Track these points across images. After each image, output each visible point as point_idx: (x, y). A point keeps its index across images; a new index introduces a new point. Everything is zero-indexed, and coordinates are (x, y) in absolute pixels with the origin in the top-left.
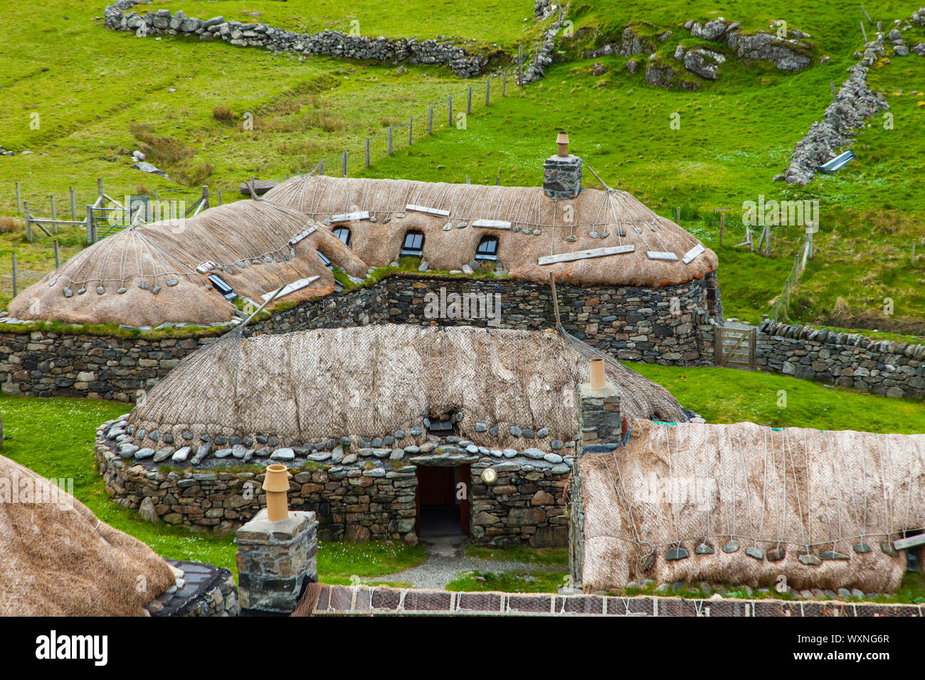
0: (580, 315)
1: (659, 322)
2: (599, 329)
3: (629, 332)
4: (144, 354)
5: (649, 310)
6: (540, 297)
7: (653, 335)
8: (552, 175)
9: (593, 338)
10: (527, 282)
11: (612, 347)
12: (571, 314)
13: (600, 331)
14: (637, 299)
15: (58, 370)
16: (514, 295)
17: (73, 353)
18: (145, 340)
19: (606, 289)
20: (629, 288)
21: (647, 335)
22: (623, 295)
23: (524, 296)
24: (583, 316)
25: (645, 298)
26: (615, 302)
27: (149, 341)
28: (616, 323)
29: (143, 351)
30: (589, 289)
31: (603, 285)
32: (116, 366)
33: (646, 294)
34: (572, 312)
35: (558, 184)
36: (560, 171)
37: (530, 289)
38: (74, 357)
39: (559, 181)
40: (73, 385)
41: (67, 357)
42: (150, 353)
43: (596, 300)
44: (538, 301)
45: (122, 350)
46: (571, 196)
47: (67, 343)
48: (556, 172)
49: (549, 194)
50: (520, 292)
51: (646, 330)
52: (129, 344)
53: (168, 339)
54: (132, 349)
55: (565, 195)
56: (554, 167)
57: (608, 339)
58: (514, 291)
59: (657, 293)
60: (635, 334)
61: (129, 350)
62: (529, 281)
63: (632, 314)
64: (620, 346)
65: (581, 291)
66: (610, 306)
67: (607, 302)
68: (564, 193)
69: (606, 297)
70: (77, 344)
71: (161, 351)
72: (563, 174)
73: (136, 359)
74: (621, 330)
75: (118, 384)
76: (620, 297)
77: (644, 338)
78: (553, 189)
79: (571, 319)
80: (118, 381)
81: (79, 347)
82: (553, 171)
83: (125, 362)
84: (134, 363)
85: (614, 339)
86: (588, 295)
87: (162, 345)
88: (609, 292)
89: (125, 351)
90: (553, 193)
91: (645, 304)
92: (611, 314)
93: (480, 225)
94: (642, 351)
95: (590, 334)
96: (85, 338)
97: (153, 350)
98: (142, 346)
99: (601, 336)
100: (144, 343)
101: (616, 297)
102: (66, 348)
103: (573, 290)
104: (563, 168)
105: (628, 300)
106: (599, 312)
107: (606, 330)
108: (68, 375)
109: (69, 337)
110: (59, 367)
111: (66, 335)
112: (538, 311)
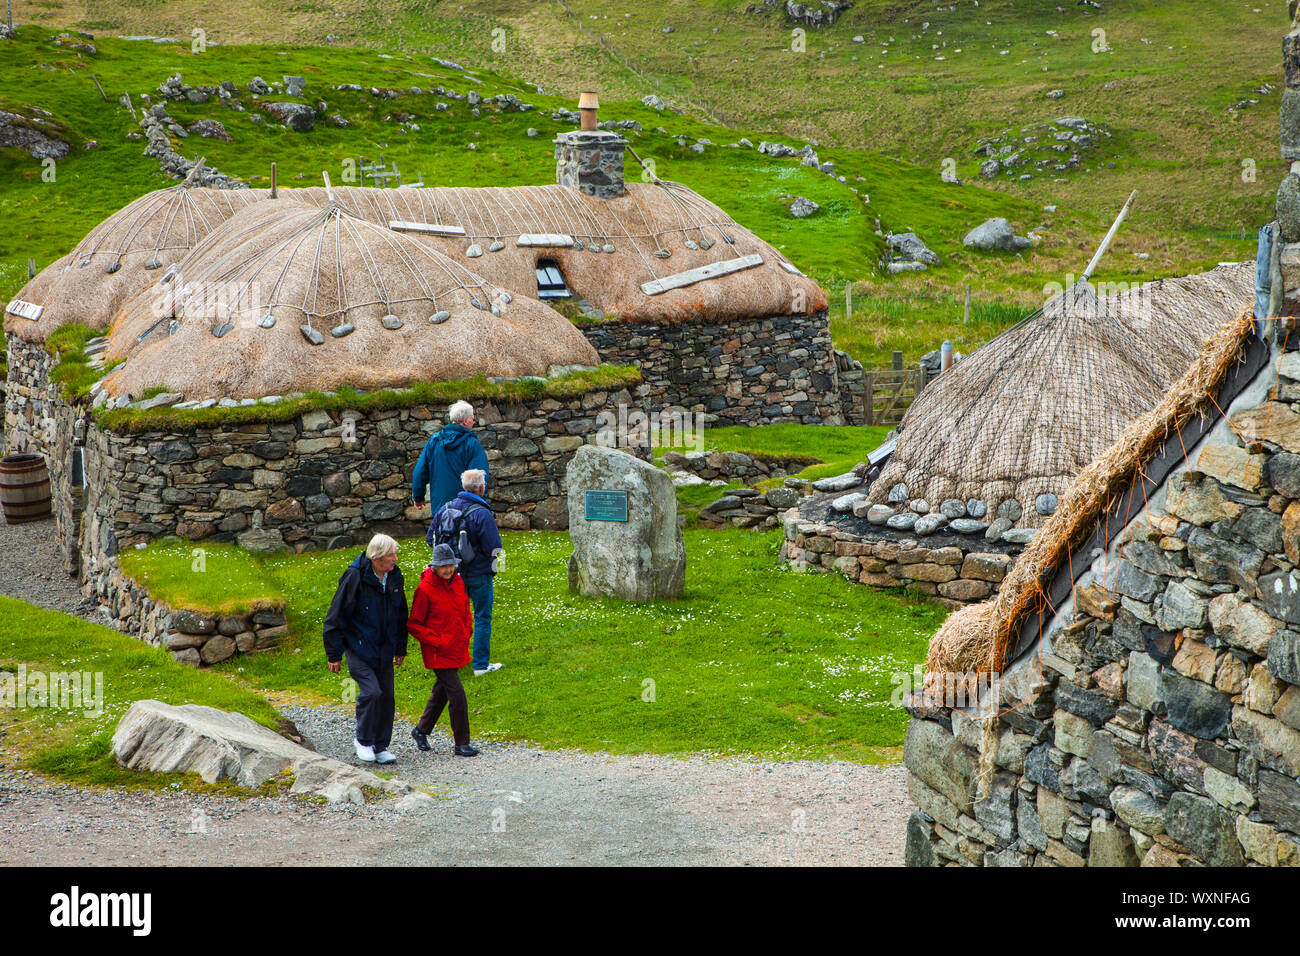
0: (717, 370)
1: (817, 368)
2: (743, 390)
3: (783, 389)
4: (555, 427)
5: (803, 352)
6: (664, 346)
7: (812, 390)
8: (591, 159)
9: (736, 405)
10: (642, 322)
11: (763, 415)
12: (705, 369)
13: (745, 391)
14: (787, 336)
15: (369, 487)
16: (628, 347)
17: (401, 447)
18: (555, 398)
19: (748, 325)
20: (775, 319)
21: (805, 391)
22: (770, 332)
23: (641, 348)
24: (721, 371)
25: (798, 333)
26: (761, 343)
27: (566, 399)
28: (766, 377)
29: (552, 420)
30: (726, 327)
31: (745, 317)
32: (497, 460)
33: (797, 327)
34: (706, 366)
35: (599, 173)
36: (605, 153)
37: (649, 333)
38: (404, 455)
39: (602, 170)
40: (403, 514)
41: (385, 457)
42: (570, 423)
43: (736, 342)
44: (660, 354)
45: (511, 424)
46: (620, 192)
47: (387, 426)
48: (598, 155)
49: (588, 191)
50: (635, 340)
51: (804, 383)
52: (524, 411)
53: (596, 391)
54: (530, 421)
55: (611, 191)
56: (594, 146)
57: (758, 403)
58: (628, 339)
59: (810, 323)
60: (792, 391)
61: (523, 423)
62: (647, 321)
63: (783, 360)
64: (773, 412)
65: (715, 331)
66: (755, 350)
67: (751, 344)
68: (611, 187)
69: (748, 337)
70: (408, 427)
71: (584, 417)
72: (609, 157)
73: (538, 440)
74: (771, 388)
75: (504, 496)
76: (767, 335)
77: (802, 396)
78: (593, 182)
79: (706, 377)
80: (502, 489)
81: (415, 431)
82: (593, 153)
83: (517, 448)
84: (535, 449)
85: (765, 402)
86: (724, 336)
87: (586, 406)
88: (752, 328)
89: (517, 426)
90: (593, 189)
91: (796, 342)
92: (758, 364)
93: (528, 242)
94: (801, 417)
95: (733, 399)
96: (426, 413)
97: (573, 418)
98: (549, 412)
99: (748, 401)
100: (556, 405)
101: (761, 336)
102: (386, 437)
103: (705, 331)
104: (608, 147)
105: (778, 338)
106: (742, 362)
107: (754, 390)
108: (392, 494)
109: (390, 414)
110: (370, 480)
111: (384, 411)
112: (661, 369)
